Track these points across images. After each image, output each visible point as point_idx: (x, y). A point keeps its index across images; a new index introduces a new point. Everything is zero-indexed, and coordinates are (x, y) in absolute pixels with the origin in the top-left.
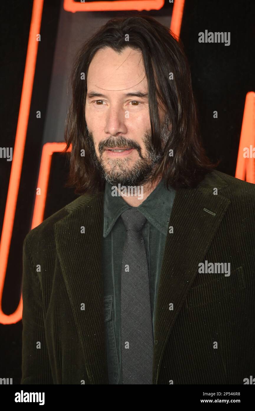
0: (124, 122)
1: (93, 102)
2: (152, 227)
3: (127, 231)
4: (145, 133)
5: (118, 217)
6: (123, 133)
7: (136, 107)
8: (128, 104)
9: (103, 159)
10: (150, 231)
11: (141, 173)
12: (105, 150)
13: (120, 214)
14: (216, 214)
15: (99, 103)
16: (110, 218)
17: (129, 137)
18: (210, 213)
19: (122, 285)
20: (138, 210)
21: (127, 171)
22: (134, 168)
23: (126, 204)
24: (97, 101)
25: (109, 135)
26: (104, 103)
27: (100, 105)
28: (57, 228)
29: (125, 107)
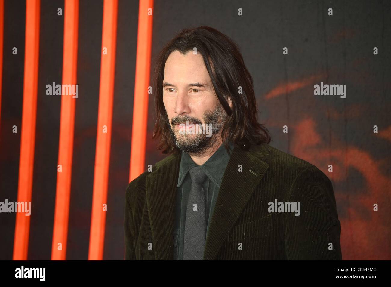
0: (188, 105)
1: (167, 89)
2: (210, 181)
3: (192, 183)
4: (204, 112)
5: (187, 172)
6: (187, 113)
7: (197, 94)
8: (191, 91)
9: (175, 131)
10: (209, 184)
11: (202, 141)
12: (176, 125)
13: (189, 170)
14: (258, 175)
15: (171, 90)
16: (183, 173)
17: (192, 115)
18: (254, 173)
19: (186, 222)
20: (201, 168)
21: (191, 139)
22: (196, 138)
23: (193, 163)
24: (170, 89)
25: (177, 115)
26: (174, 91)
27: (171, 92)
28: (147, 180)
29: (189, 94)
